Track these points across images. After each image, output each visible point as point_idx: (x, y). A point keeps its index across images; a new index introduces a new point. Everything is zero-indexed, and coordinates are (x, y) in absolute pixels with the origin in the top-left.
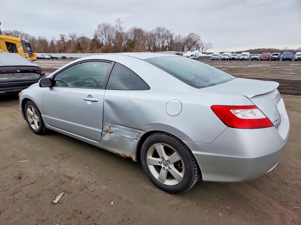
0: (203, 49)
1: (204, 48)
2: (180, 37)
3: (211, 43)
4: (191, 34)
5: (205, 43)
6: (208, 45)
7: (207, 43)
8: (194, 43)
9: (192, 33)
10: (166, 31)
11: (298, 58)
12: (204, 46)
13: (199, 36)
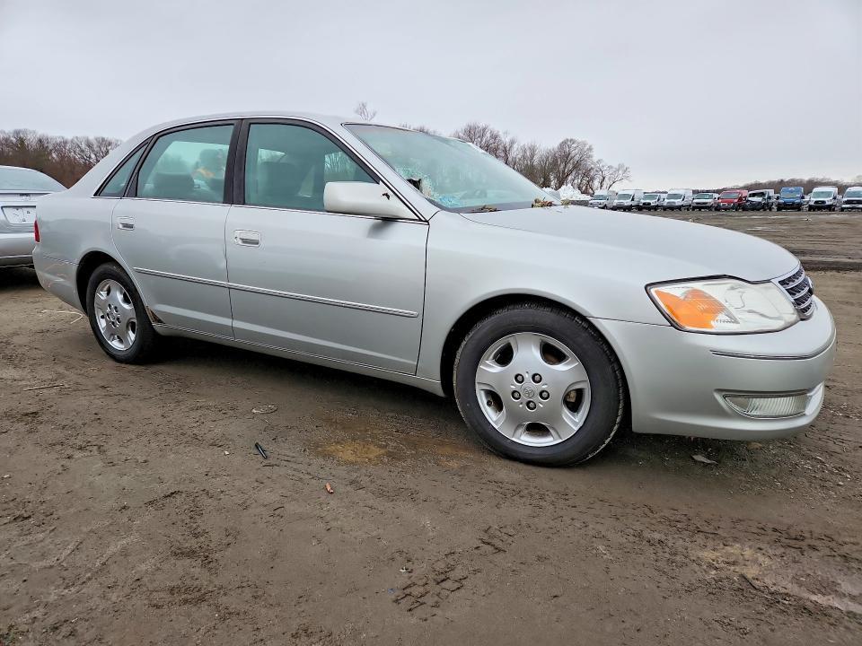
0: (604, 183)
1: (606, 179)
2: (533, 150)
3: (626, 166)
4: (564, 143)
5: (610, 167)
6: (618, 170)
7: (616, 165)
8: (577, 166)
9: (569, 138)
10: (488, 135)
11: (816, 202)
12: (606, 174)
13: (587, 147)
